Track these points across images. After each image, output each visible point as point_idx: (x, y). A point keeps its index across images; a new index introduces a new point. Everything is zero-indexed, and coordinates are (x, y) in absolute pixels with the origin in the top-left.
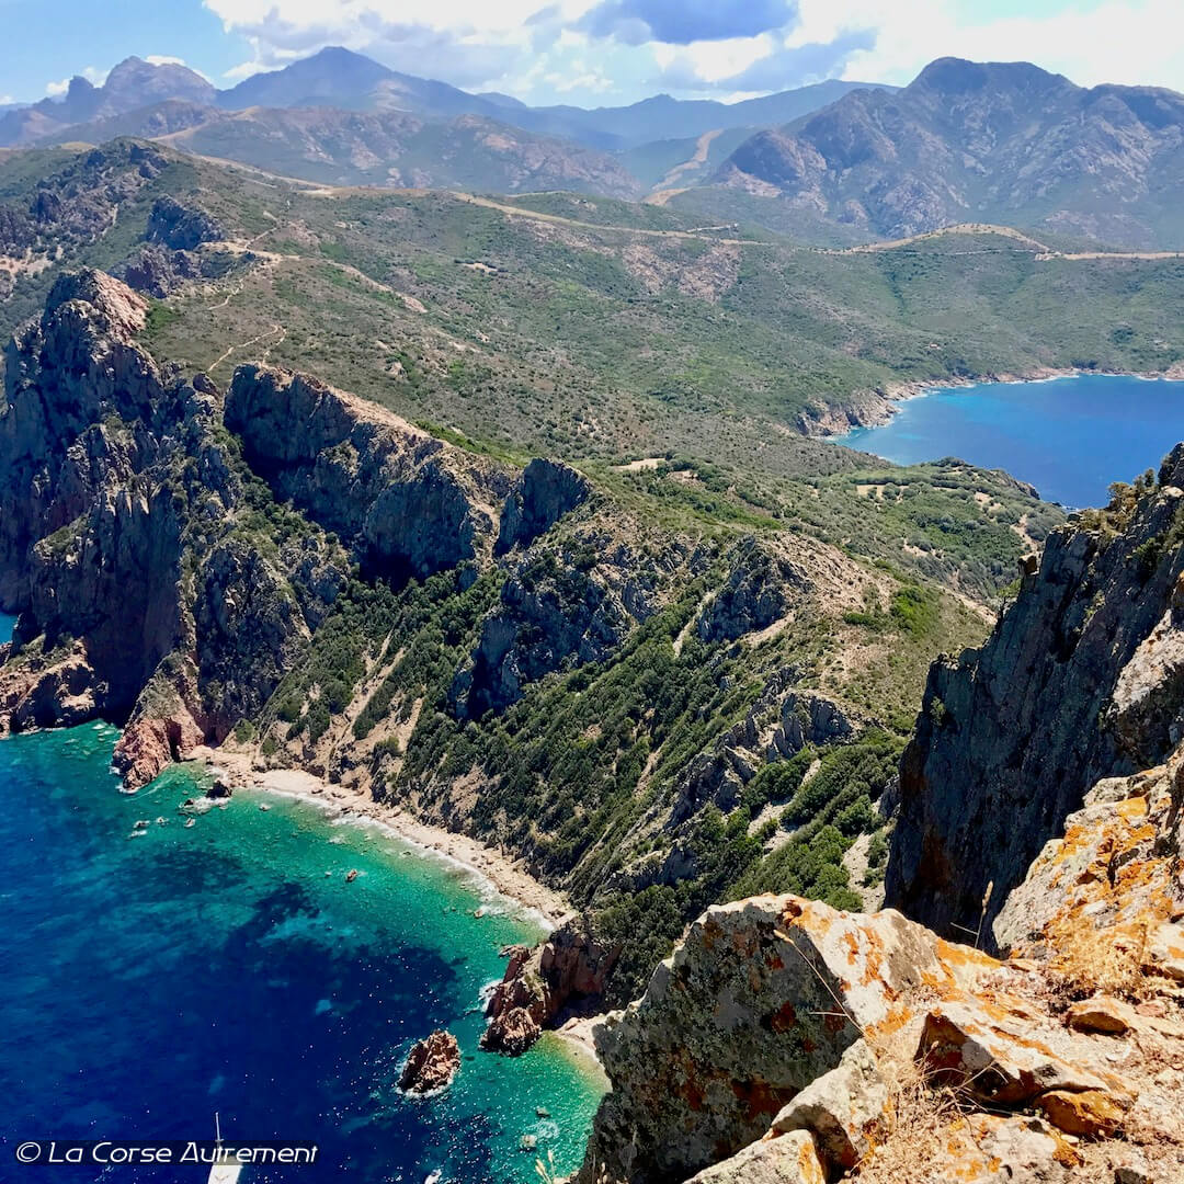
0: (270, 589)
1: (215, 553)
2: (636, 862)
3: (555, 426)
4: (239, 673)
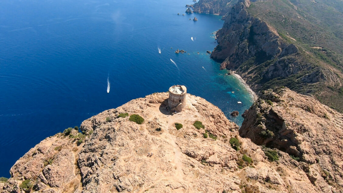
0: (246, 51)
1: (242, 44)
3: (306, 36)
4: (238, 61)
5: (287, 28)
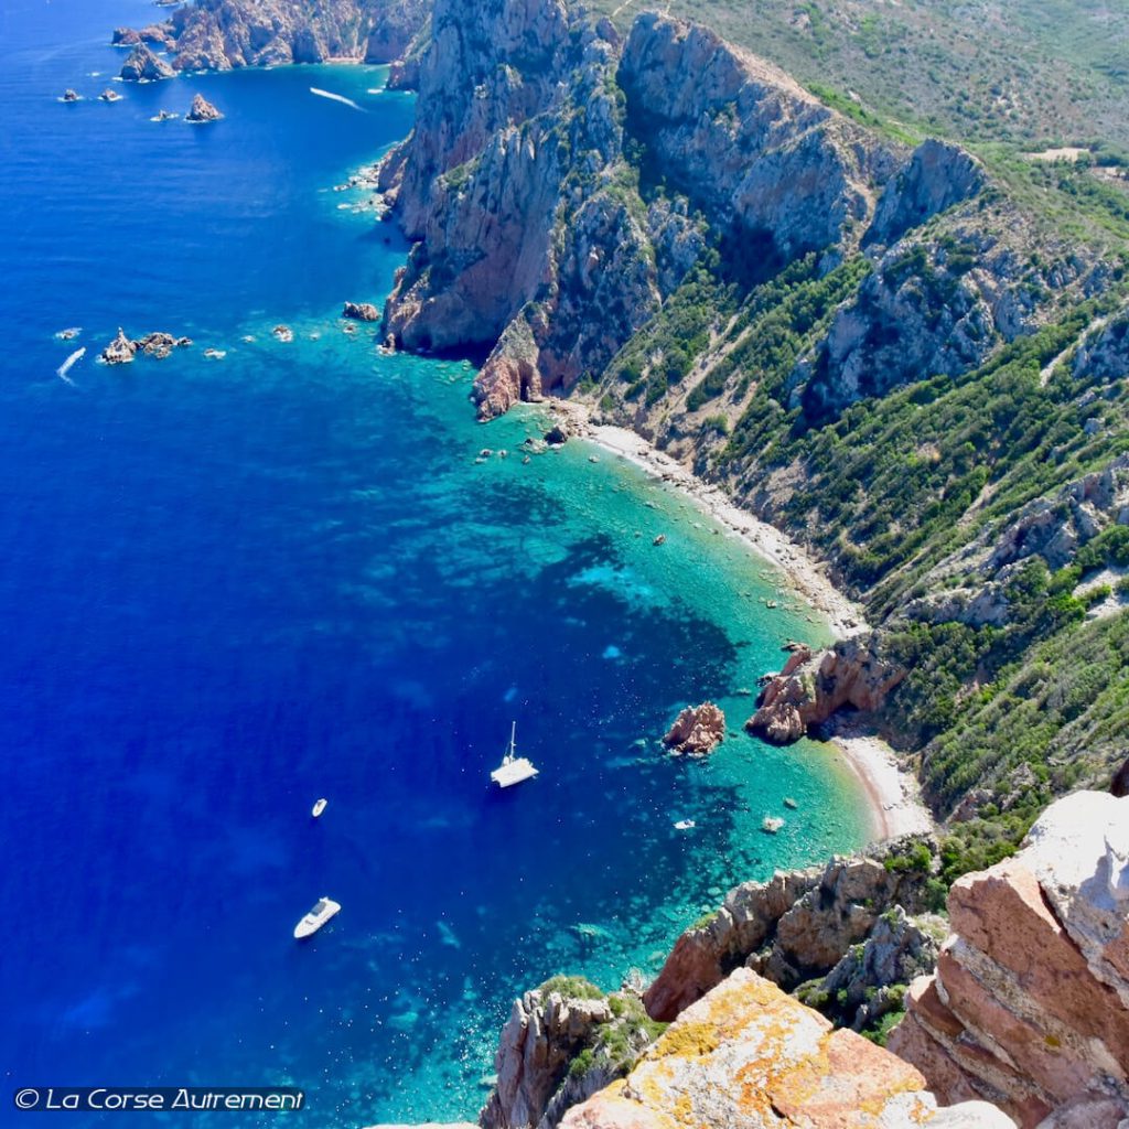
0: (632, 248)
1: (588, 205)
2: (941, 594)
3: (966, 99)
4: (591, 328)
5: (839, 67)
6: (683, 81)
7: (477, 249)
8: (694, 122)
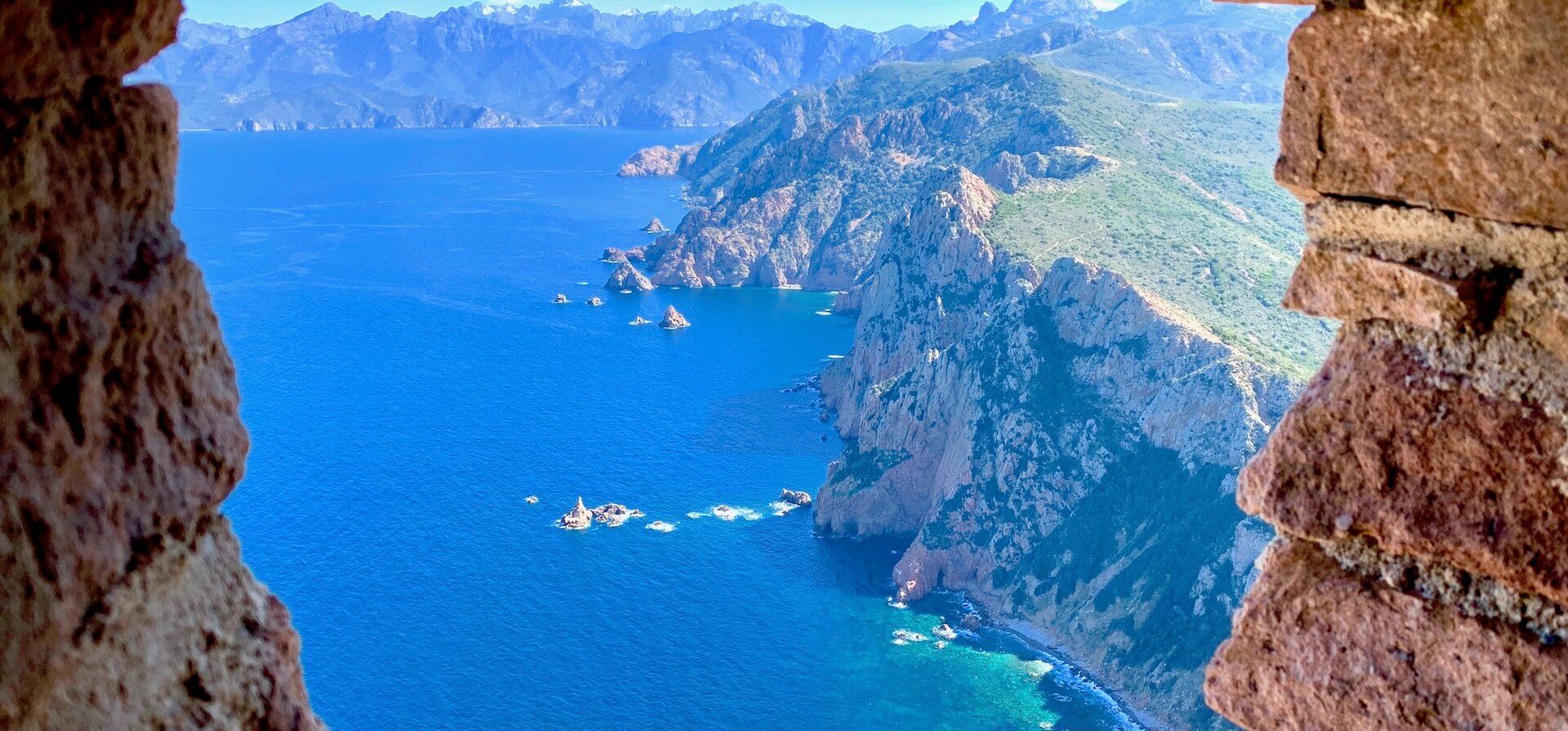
6: (1096, 317)
7: (904, 450)
8: (1105, 352)
